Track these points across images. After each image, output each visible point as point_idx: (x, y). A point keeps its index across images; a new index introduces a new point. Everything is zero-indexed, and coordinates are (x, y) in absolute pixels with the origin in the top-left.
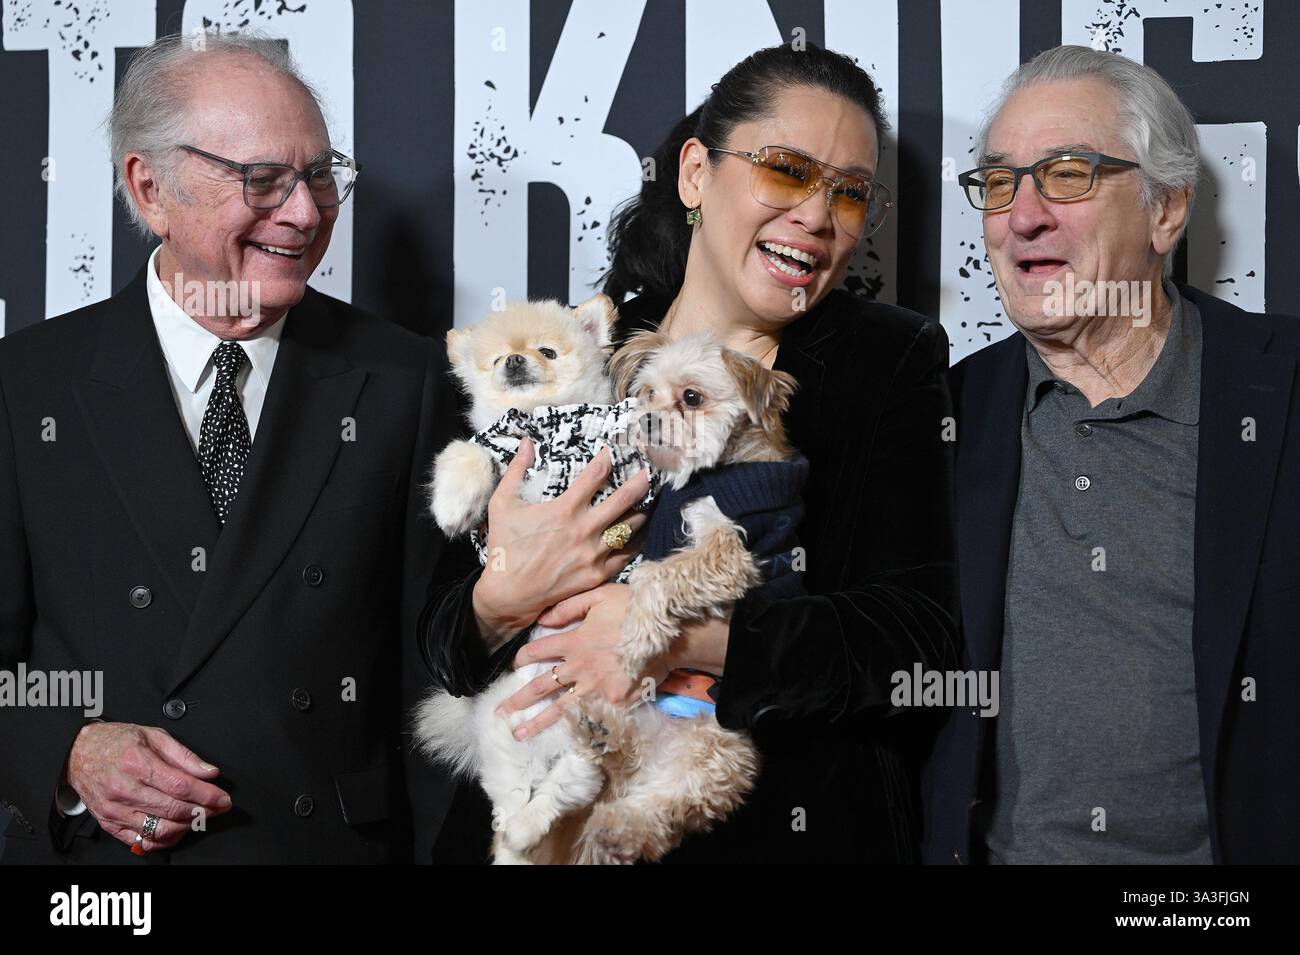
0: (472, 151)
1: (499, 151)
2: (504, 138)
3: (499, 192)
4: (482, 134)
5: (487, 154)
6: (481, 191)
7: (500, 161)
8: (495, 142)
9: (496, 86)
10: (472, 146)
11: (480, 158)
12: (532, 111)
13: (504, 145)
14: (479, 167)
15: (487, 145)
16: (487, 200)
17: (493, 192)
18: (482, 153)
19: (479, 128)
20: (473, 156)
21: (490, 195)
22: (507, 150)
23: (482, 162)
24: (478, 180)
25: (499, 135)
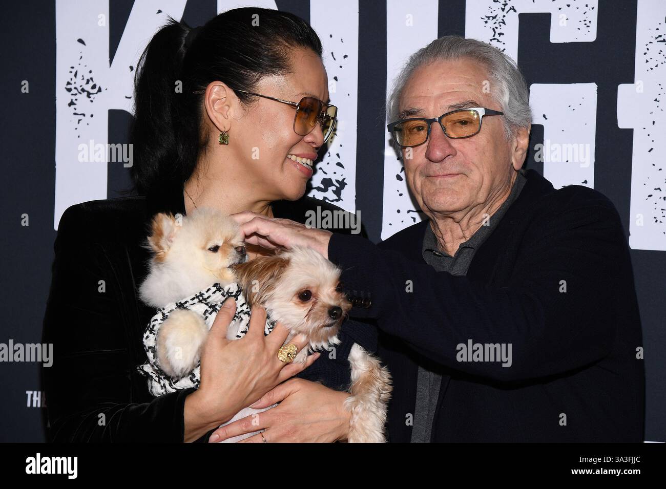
0: (69, 87)
1: (88, 88)
2: (92, 79)
3: (88, 115)
4: (76, 75)
5: (80, 89)
6: (75, 114)
7: (89, 95)
8: (85, 81)
9: (86, 43)
10: (69, 83)
11: (74, 91)
12: (111, 62)
13: (91, 84)
14: (74, 98)
15: (79, 83)
16: (79, 120)
17: (84, 115)
18: (75, 88)
19: (74, 71)
20: (69, 90)
21: (81, 117)
22: (94, 87)
23: (76, 94)
24: (73, 107)
25: (88, 76)
